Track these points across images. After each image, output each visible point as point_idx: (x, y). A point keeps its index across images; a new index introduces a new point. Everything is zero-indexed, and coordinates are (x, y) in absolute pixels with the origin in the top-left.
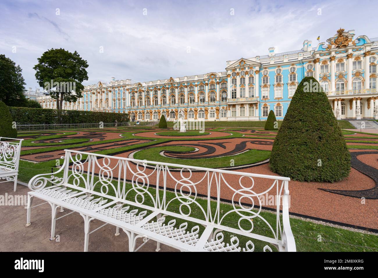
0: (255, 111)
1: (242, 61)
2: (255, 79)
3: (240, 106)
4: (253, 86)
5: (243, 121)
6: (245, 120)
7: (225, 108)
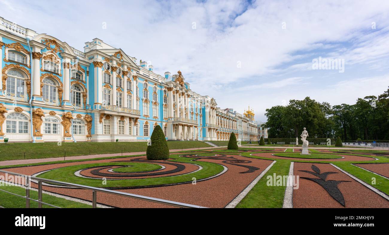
0: (134, 128)
1: (119, 53)
2: (133, 86)
3: (119, 119)
4: (131, 94)
5: (124, 141)
6: (125, 140)
7: (82, 118)
